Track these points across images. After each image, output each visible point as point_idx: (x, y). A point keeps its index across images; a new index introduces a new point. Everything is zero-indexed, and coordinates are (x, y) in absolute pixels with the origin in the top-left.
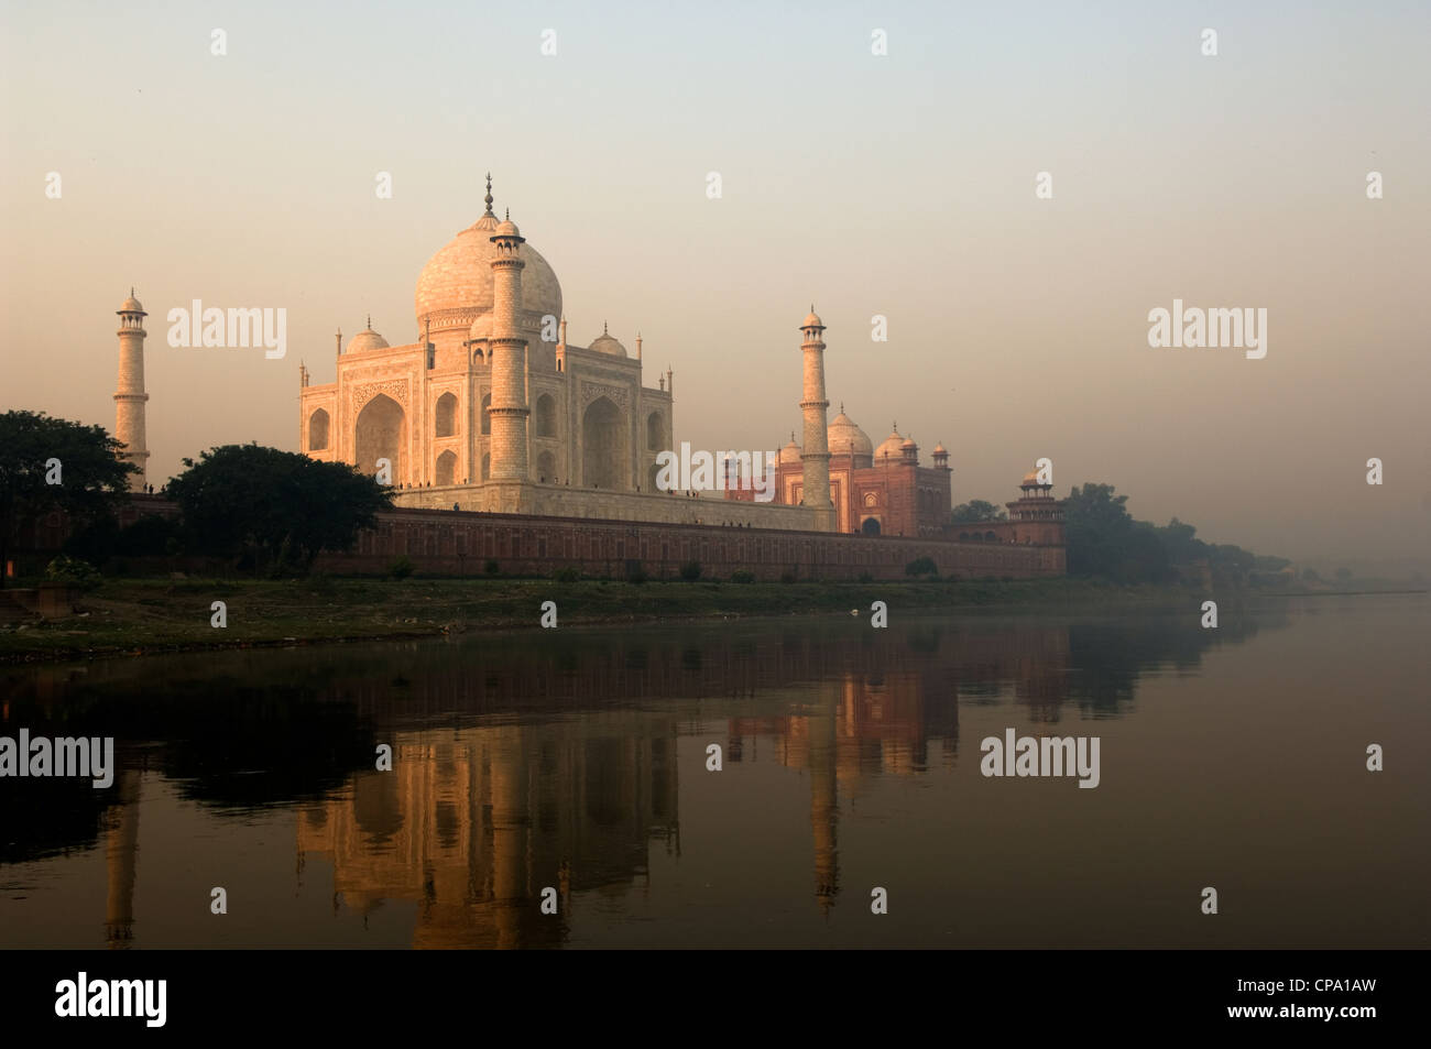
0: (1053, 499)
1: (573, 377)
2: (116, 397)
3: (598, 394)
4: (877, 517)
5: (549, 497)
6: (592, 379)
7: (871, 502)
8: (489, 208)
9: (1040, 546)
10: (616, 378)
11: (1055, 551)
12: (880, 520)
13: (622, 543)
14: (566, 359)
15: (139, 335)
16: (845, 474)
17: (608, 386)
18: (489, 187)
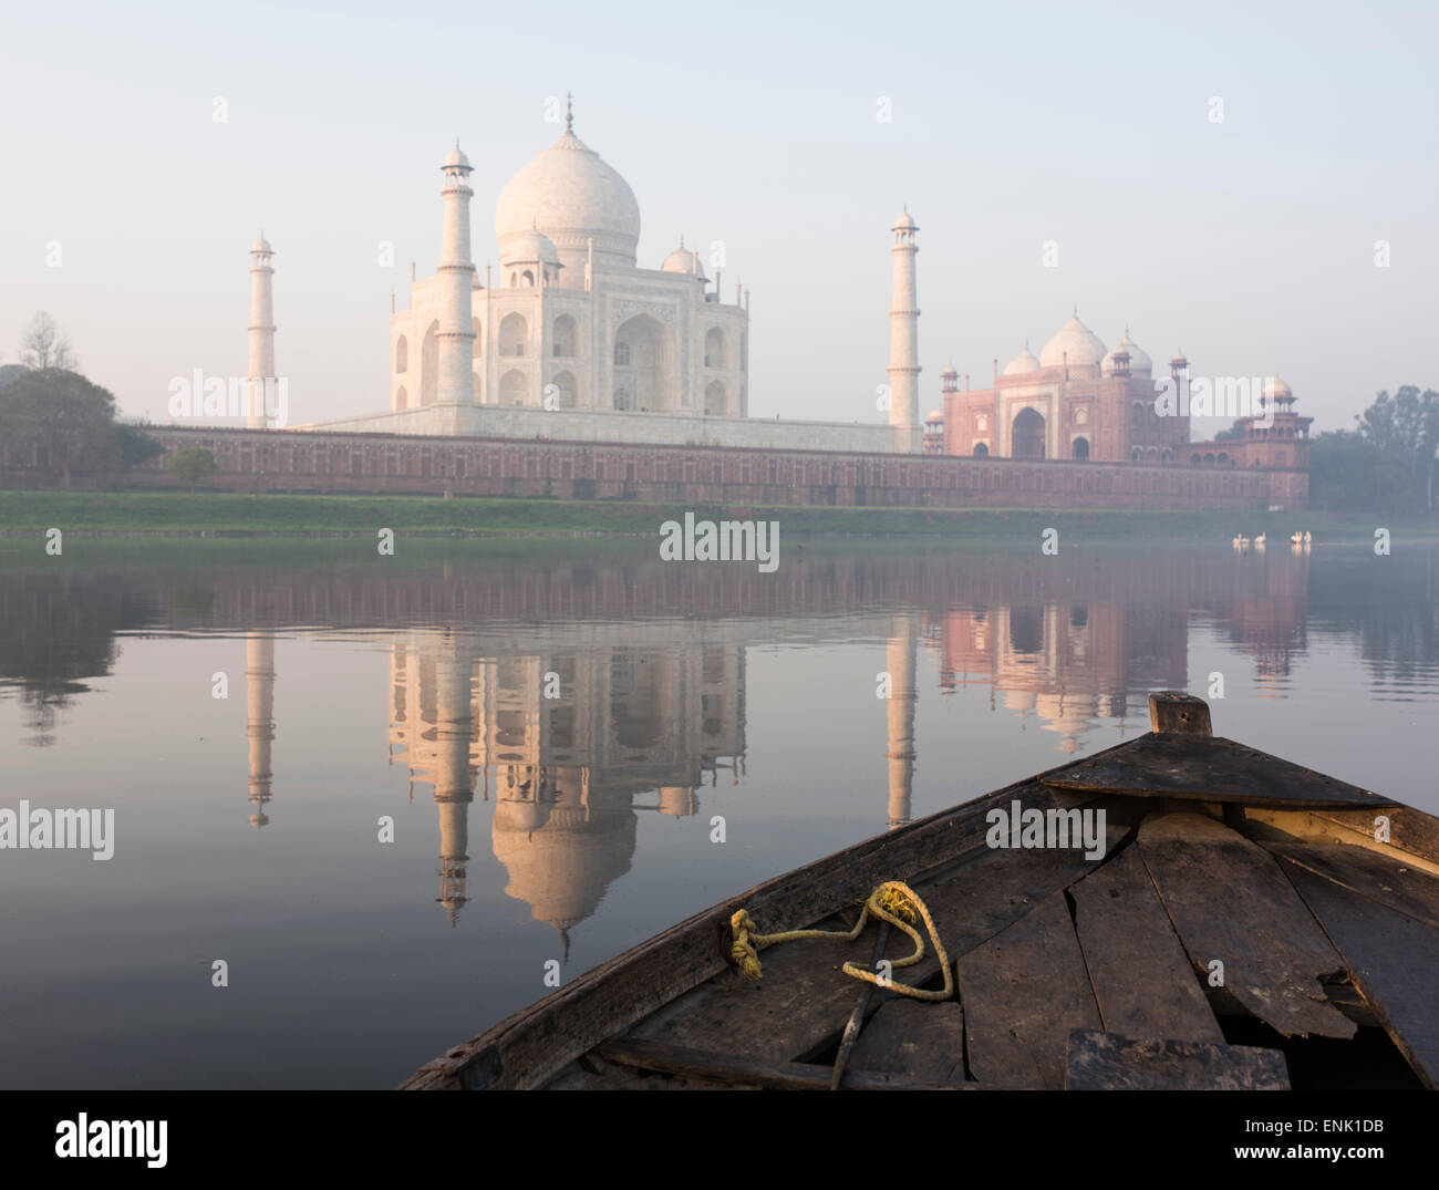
0: (1296, 414)
1: (602, 296)
2: (250, 329)
3: (633, 312)
4: (1086, 436)
5: (502, 417)
6: (628, 296)
7: (1081, 419)
8: (570, 126)
9: (1270, 469)
10: (661, 294)
11: (1289, 476)
12: (1089, 439)
13: (569, 463)
14: (593, 278)
15: (267, 273)
16: (1057, 387)
17: (649, 303)
18: (570, 105)
